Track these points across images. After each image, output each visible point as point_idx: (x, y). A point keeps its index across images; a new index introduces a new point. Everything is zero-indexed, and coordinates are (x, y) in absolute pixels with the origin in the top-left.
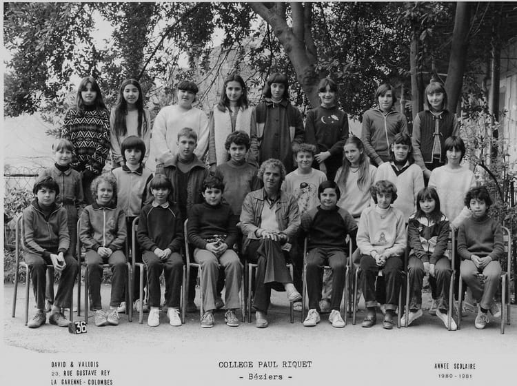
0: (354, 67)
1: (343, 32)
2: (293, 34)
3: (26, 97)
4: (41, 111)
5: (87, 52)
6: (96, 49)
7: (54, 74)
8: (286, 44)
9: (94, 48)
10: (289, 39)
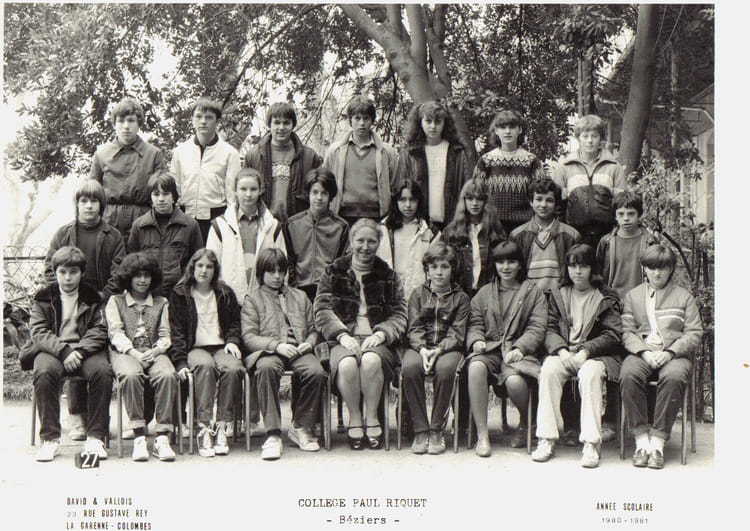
0: (498, 101)
2: (411, 57)
3: (53, 154)
4: (77, 172)
5: (138, 91)
6: (152, 86)
7: (94, 122)
8: (401, 72)
9: (148, 86)
10: (406, 64)
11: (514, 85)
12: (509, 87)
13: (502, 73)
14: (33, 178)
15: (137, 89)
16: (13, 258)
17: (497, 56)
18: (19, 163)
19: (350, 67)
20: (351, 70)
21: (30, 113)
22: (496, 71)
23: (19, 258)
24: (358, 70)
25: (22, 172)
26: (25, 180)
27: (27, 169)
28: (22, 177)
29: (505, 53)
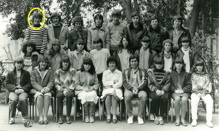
1: (157, 2)
2: (126, 3)
3: (20, 32)
6: (50, 12)
8: (123, 7)
10: (125, 5)
11: (161, 12)
12: (160, 12)
13: (157, 8)
14: (14, 39)
15: (46, 13)
16: (9, 63)
17: (156, 3)
18: (10, 35)
19: (112, 6)
20: (112, 7)
21: (13, 20)
22: (156, 7)
23: (10, 63)
24: (114, 7)
25: (11, 37)
26: (12, 40)
27: (12, 36)
28: (11, 39)
29: (159, 2)
